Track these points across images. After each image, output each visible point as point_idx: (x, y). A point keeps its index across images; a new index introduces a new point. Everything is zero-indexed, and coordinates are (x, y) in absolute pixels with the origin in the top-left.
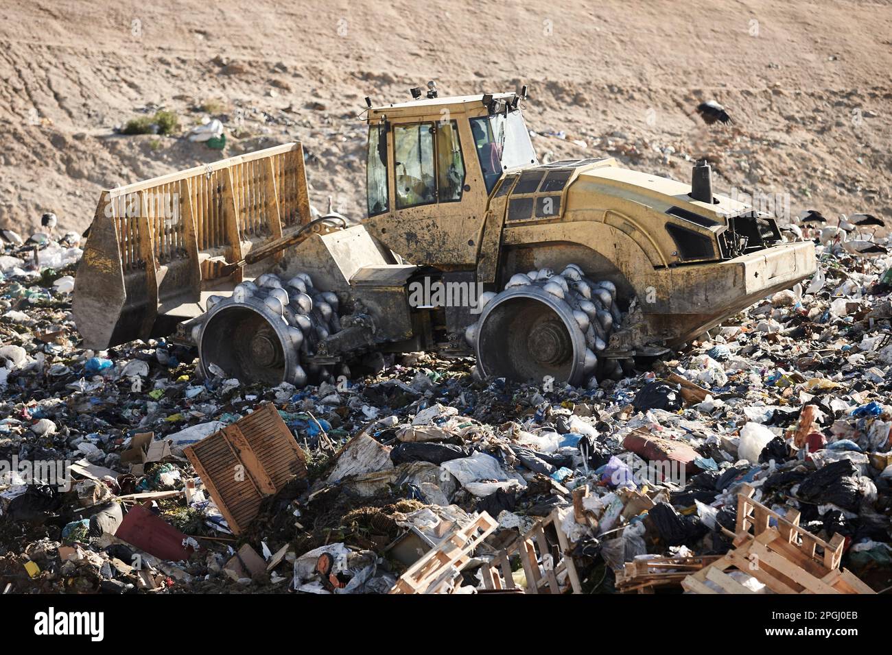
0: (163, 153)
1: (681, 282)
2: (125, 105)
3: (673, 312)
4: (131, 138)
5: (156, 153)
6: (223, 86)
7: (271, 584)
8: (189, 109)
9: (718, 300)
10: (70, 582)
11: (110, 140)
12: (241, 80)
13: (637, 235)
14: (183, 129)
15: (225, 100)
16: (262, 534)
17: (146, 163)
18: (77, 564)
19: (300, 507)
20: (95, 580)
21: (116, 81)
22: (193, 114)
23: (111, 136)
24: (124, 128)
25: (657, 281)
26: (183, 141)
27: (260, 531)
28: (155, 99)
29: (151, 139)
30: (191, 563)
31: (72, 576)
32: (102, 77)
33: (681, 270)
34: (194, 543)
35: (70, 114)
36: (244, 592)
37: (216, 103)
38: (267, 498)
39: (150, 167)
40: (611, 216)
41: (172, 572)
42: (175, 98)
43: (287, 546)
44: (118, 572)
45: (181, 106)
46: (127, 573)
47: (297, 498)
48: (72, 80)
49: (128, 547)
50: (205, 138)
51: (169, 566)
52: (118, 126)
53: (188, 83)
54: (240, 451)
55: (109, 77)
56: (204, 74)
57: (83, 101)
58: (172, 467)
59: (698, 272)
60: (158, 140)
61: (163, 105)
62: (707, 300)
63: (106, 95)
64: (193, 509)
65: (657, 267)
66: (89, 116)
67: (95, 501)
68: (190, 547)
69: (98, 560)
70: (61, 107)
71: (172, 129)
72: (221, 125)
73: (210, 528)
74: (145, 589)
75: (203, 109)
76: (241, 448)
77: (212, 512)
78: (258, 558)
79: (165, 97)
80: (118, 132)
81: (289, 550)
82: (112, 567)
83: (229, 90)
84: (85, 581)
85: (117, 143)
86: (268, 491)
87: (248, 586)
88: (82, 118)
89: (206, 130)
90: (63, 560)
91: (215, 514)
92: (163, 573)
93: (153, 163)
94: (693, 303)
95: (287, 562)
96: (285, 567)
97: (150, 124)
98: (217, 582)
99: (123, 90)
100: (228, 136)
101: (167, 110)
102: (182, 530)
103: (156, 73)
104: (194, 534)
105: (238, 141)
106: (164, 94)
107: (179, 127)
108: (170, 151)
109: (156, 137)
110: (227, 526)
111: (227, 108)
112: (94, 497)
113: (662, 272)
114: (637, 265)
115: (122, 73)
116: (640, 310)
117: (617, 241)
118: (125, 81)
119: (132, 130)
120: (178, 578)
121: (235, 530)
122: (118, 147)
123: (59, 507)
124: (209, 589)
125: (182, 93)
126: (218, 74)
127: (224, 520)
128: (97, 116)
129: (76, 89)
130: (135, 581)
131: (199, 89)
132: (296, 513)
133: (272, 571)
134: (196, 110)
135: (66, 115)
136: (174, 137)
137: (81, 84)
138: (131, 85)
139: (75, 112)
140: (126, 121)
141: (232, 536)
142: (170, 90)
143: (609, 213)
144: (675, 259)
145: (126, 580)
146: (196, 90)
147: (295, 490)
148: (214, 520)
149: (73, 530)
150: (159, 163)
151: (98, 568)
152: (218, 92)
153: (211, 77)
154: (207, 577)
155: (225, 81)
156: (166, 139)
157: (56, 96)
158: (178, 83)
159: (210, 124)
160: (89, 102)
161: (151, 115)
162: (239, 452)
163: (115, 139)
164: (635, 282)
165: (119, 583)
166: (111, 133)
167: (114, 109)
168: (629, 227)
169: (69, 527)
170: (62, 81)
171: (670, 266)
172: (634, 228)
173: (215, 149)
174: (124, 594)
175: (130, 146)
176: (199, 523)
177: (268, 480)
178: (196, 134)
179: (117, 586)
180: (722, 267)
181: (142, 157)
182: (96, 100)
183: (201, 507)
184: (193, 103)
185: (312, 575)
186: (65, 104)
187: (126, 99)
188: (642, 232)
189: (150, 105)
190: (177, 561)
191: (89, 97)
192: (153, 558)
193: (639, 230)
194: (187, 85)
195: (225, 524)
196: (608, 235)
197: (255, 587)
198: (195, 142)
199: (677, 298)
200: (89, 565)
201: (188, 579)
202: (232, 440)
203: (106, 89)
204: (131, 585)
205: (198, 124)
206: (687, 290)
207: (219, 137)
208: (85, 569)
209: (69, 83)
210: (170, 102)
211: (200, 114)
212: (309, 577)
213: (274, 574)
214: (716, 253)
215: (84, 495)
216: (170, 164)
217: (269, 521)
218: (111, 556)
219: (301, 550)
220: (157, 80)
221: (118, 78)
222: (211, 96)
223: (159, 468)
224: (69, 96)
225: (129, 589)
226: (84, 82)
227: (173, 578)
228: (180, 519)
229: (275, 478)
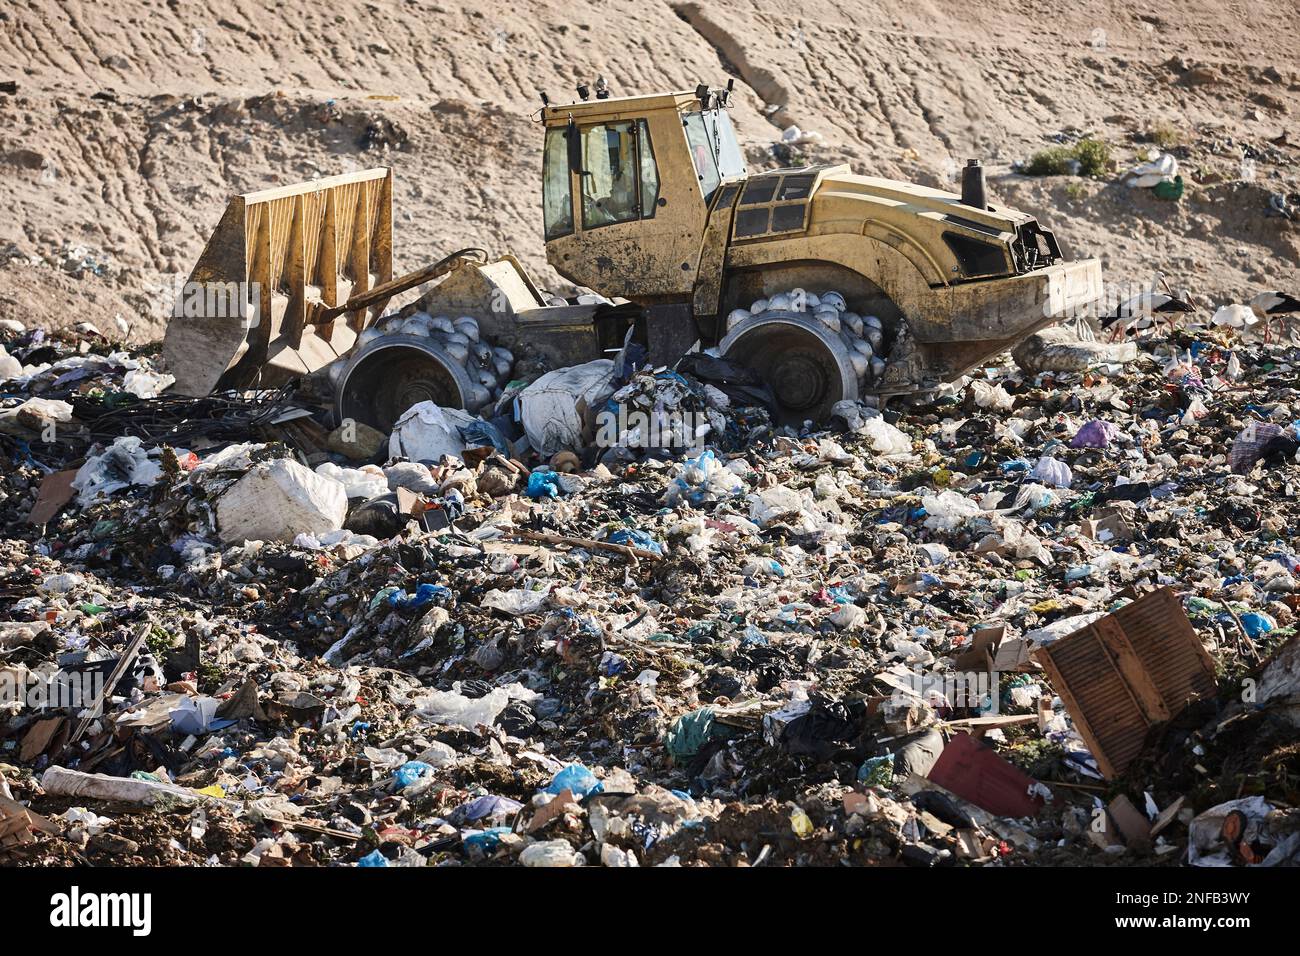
0: (1086, 204)
1: (965, 302)
2: (1031, 130)
3: (956, 339)
4: (1038, 181)
5: (1076, 204)
6: (1183, 104)
7: (1154, 855)
8: (1128, 137)
9: (1015, 321)
10: (856, 845)
11: (1006, 183)
12: (1212, 94)
13: (906, 247)
14: (1118, 169)
15: (1185, 123)
16: (1146, 780)
17: (1060, 220)
18: (867, 818)
19: (1203, 742)
20: (894, 843)
21: (1019, 93)
22: (1134, 144)
23: (1009, 177)
24: (1028, 165)
25: (934, 302)
26: (1116, 187)
27: (1142, 776)
28: (1078, 122)
29: (1068, 183)
30: (1039, 822)
31: (860, 836)
32: (998, 87)
33: (965, 288)
34: (1046, 791)
35: (947, 143)
36: (1115, 865)
37: (1171, 128)
38: (1155, 727)
39: (1066, 225)
40: (872, 227)
41: (1011, 834)
42: (1107, 120)
43: (1181, 800)
44: (929, 833)
45: (1116, 132)
46: (943, 834)
47: (1200, 728)
48: (951, 90)
49: (946, 796)
50: (1152, 182)
51: (1006, 825)
52: (1020, 162)
53: (1128, 97)
54: (1118, 656)
55: (1009, 87)
56: (1152, 85)
57: (968, 123)
58: (1030, 680)
59: (987, 289)
60: (1079, 184)
61: (1088, 131)
62: (1000, 322)
63: (1002, 115)
64: (1046, 742)
65: (933, 286)
66: (976, 145)
67: (909, 726)
68: (1039, 798)
69: (899, 814)
70: (934, 131)
71: (1102, 169)
72: (1176, 163)
73: (1070, 770)
74: (968, 858)
75: (1151, 138)
76: (1120, 650)
77: (1074, 747)
78: (1137, 816)
79: (1092, 118)
80: (1019, 172)
81: (1184, 805)
82: (920, 824)
83: (1191, 109)
84: (879, 845)
85: (1017, 187)
86: (1158, 716)
87: (1121, 857)
88: (965, 150)
89: (1153, 169)
90: (848, 812)
91: (1079, 749)
92: (995, 834)
93: (1070, 219)
94: (982, 327)
95: (1180, 823)
96: (1176, 831)
97: (1068, 159)
98: (1075, 851)
99: (1029, 108)
100: (1187, 180)
101: (1096, 137)
102: (1028, 772)
103: (1080, 82)
104: (1045, 777)
105: (1201, 187)
106: (1091, 114)
107: (1112, 165)
108: (1096, 201)
109: (1076, 179)
110: (1094, 768)
111: (1188, 137)
112: (908, 722)
113: (940, 292)
114: (908, 284)
115: (1028, 82)
116: (912, 339)
117: (880, 256)
118: (1033, 94)
119: (1041, 168)
120: (1018, 843)
121: (1107, 774)
122: (1018, 194)
123: (855, 735)
124: (1062, 860)
125: (1119, 113)
126: (1173, 85)
127: (1091, 757)
128: (988, 146)
129: (957, 105)
130: (953, 847)
131: (1145, 106)
132: (1197, 750)
133: (1156, 836)
134: (1139, 139)
135: (940, 145)
136: (1103, 180)
137: (964, 97)
138: (1042, 100)
139: (953, 139)
140: (1031, 153)
141: (1102, 782)
142: (1100, 108)
143: (869, 222)
144: (956, 275)
145: (940, 844)
146: (1141, 109)
147: (1199, 716)
148: (1077, 757)
149: (874, 770)
150: (1080, 220)
151: (898, 826)
152: (1174, 112)
153: (1163, 89)
154: (1061, 843)
155: (1185, 96)
156: (1092, 183)
157: (927, 114)
158: (1114, 97)
159: (1160, 160)
160: (977, 125)
161: (1069, 146)
162: (1116, 657)
163: (1014, 183)
164: (905, 304)
165: (929, 849)
166: (1009, 172)
167: (1014, 135)
168: (896, 239)
169: (869, 765)
170: (936, 92)
171: (951, 283)
172: (902, 240)
173: (1166, 199)
174: (936, 864)
175: (1036, 192)
176: (1055, 762)
177: (1159, 700)
178: (1138, 176)
179: (925, 853)
180: (1020, 281)
181: (1054, 211)
182: (988, 122)
183: (1058, 738)
184: (1135, 128)
185: (1215, 843)
186: (939, 127)
187: (1033, 121)
188: (913, 245)
189: (1069, 130)
190: (1018, 818)
191: (976, 117)
192: (983, 812)
193: (908, 241)
194: (1128, 101)
195: (1093, 764)
196: (869, 249)
197: (1131, 860)
198: (1136, 188)
199: (962, 322)
200: (886, 821)
201: (1032, 846)
202: (1106, 638)
203: (1003, 105)
204: (946, 852)
205: (1142, 160)
206: (973, 312)
207: (1172, 181)
208: (879, 827)
209: (947, 95)
210: (1100, 126)
211: (1146, 146)
212: (1211, 846)
213: (1160, 840)
214: (1010, 265)
215: (893, 718)
216: (1096, 220)
217: (1158, 758)
218: (919, 808)
219: (1201, 805)
220: (1082, 92)
221: (1022, 89)
222: (1164, 118)
223: (1011, 680)
224: (946, 116)
225: (944, 859)
226: (970, 93)
227: (1010, 843)
228: (1026, 755)
229: (1169, 698)
